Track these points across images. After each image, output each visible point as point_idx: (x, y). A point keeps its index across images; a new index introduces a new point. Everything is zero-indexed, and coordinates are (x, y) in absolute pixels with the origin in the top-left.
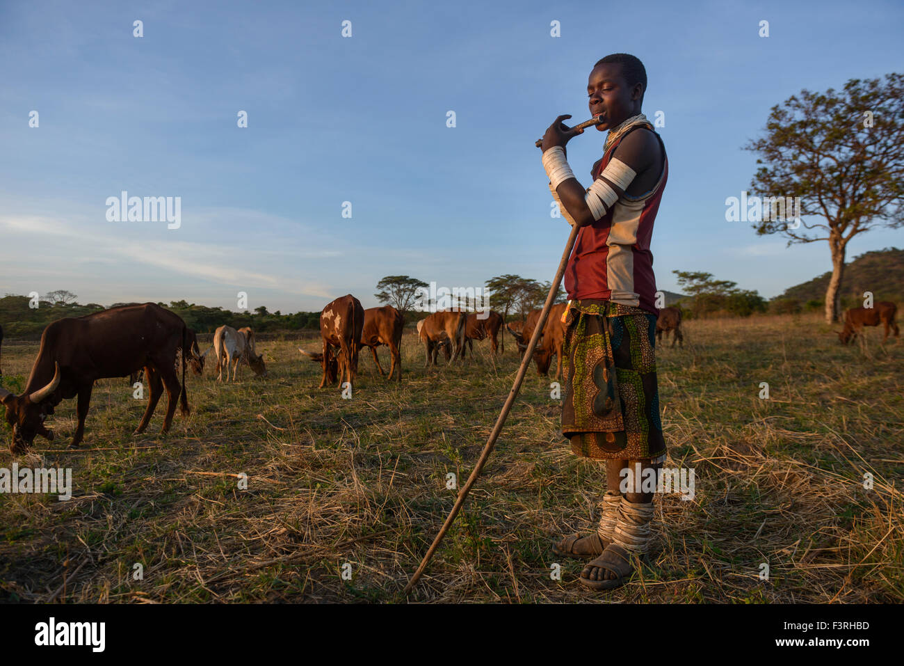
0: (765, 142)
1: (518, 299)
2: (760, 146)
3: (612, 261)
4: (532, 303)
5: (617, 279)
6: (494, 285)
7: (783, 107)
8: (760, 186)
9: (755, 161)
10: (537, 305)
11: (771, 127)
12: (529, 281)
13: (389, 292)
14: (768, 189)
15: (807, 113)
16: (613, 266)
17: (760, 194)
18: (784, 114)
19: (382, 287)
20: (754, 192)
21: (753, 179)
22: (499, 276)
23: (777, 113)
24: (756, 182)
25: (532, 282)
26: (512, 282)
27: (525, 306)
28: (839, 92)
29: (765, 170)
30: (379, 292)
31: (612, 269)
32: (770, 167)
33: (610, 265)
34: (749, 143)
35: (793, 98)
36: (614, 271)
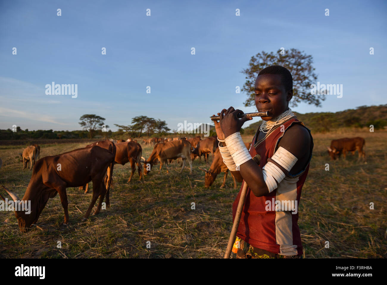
0: (248, 70)
1: (146, 127)
2: (247, 72)
3: (279, 222)
4: (152, 128)
5: (283, 236)
6: (136, 120)
7: (255, 57)
8: (247, 87)
9: (245, 77)
10: (154, 129)
11: (251, 64)
12: (151, 119)
13: (86, 122)
14: (249, 89)
15: (264, 60)
16: (280, 227)
17: (246, 90)
18: (256, 60)
19: (82, 119)
20: (244, 90)
21: (244, 85)
22: (138, 116)
23: (253, 59)
24: (245, 86)
25: (152, 119)
26: (144, 119)
27: (149, 129)
28: (275, 54)
29: (249, 81)
30: (81, 121)
31: (279, 229)
32: (250, 80)
33: (277, 225)
34: (243, 70)
35: (259, 54)
36: (281, 230)
